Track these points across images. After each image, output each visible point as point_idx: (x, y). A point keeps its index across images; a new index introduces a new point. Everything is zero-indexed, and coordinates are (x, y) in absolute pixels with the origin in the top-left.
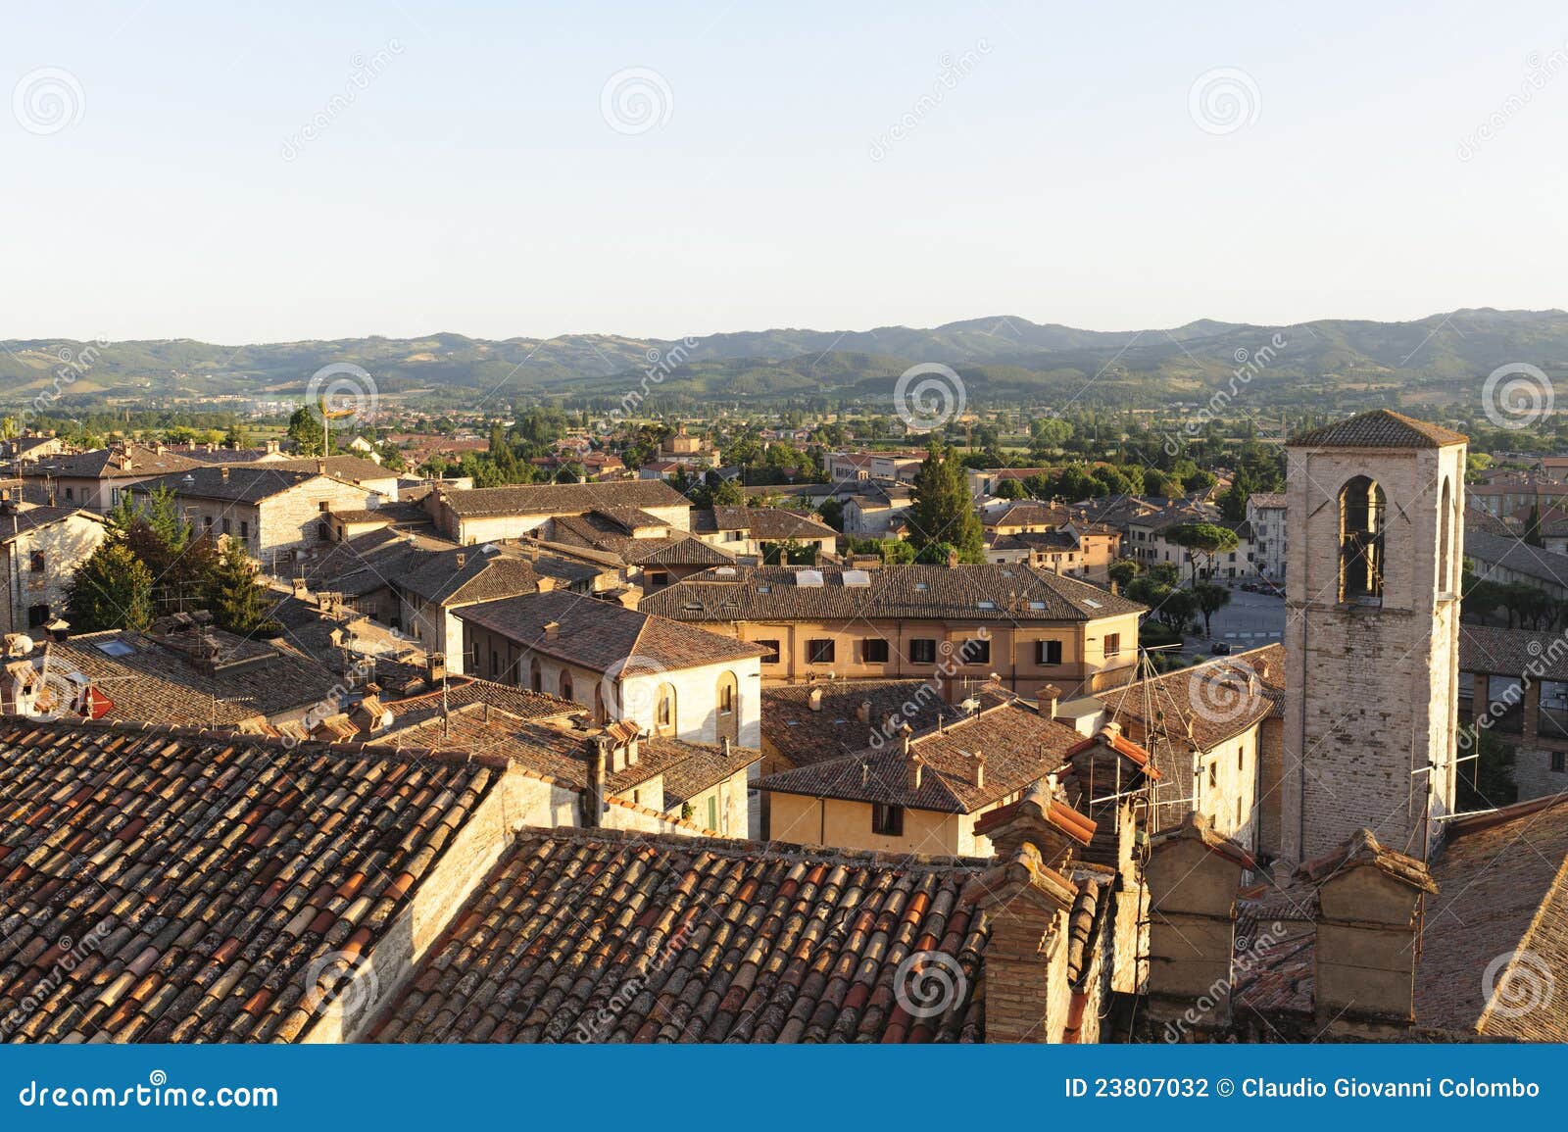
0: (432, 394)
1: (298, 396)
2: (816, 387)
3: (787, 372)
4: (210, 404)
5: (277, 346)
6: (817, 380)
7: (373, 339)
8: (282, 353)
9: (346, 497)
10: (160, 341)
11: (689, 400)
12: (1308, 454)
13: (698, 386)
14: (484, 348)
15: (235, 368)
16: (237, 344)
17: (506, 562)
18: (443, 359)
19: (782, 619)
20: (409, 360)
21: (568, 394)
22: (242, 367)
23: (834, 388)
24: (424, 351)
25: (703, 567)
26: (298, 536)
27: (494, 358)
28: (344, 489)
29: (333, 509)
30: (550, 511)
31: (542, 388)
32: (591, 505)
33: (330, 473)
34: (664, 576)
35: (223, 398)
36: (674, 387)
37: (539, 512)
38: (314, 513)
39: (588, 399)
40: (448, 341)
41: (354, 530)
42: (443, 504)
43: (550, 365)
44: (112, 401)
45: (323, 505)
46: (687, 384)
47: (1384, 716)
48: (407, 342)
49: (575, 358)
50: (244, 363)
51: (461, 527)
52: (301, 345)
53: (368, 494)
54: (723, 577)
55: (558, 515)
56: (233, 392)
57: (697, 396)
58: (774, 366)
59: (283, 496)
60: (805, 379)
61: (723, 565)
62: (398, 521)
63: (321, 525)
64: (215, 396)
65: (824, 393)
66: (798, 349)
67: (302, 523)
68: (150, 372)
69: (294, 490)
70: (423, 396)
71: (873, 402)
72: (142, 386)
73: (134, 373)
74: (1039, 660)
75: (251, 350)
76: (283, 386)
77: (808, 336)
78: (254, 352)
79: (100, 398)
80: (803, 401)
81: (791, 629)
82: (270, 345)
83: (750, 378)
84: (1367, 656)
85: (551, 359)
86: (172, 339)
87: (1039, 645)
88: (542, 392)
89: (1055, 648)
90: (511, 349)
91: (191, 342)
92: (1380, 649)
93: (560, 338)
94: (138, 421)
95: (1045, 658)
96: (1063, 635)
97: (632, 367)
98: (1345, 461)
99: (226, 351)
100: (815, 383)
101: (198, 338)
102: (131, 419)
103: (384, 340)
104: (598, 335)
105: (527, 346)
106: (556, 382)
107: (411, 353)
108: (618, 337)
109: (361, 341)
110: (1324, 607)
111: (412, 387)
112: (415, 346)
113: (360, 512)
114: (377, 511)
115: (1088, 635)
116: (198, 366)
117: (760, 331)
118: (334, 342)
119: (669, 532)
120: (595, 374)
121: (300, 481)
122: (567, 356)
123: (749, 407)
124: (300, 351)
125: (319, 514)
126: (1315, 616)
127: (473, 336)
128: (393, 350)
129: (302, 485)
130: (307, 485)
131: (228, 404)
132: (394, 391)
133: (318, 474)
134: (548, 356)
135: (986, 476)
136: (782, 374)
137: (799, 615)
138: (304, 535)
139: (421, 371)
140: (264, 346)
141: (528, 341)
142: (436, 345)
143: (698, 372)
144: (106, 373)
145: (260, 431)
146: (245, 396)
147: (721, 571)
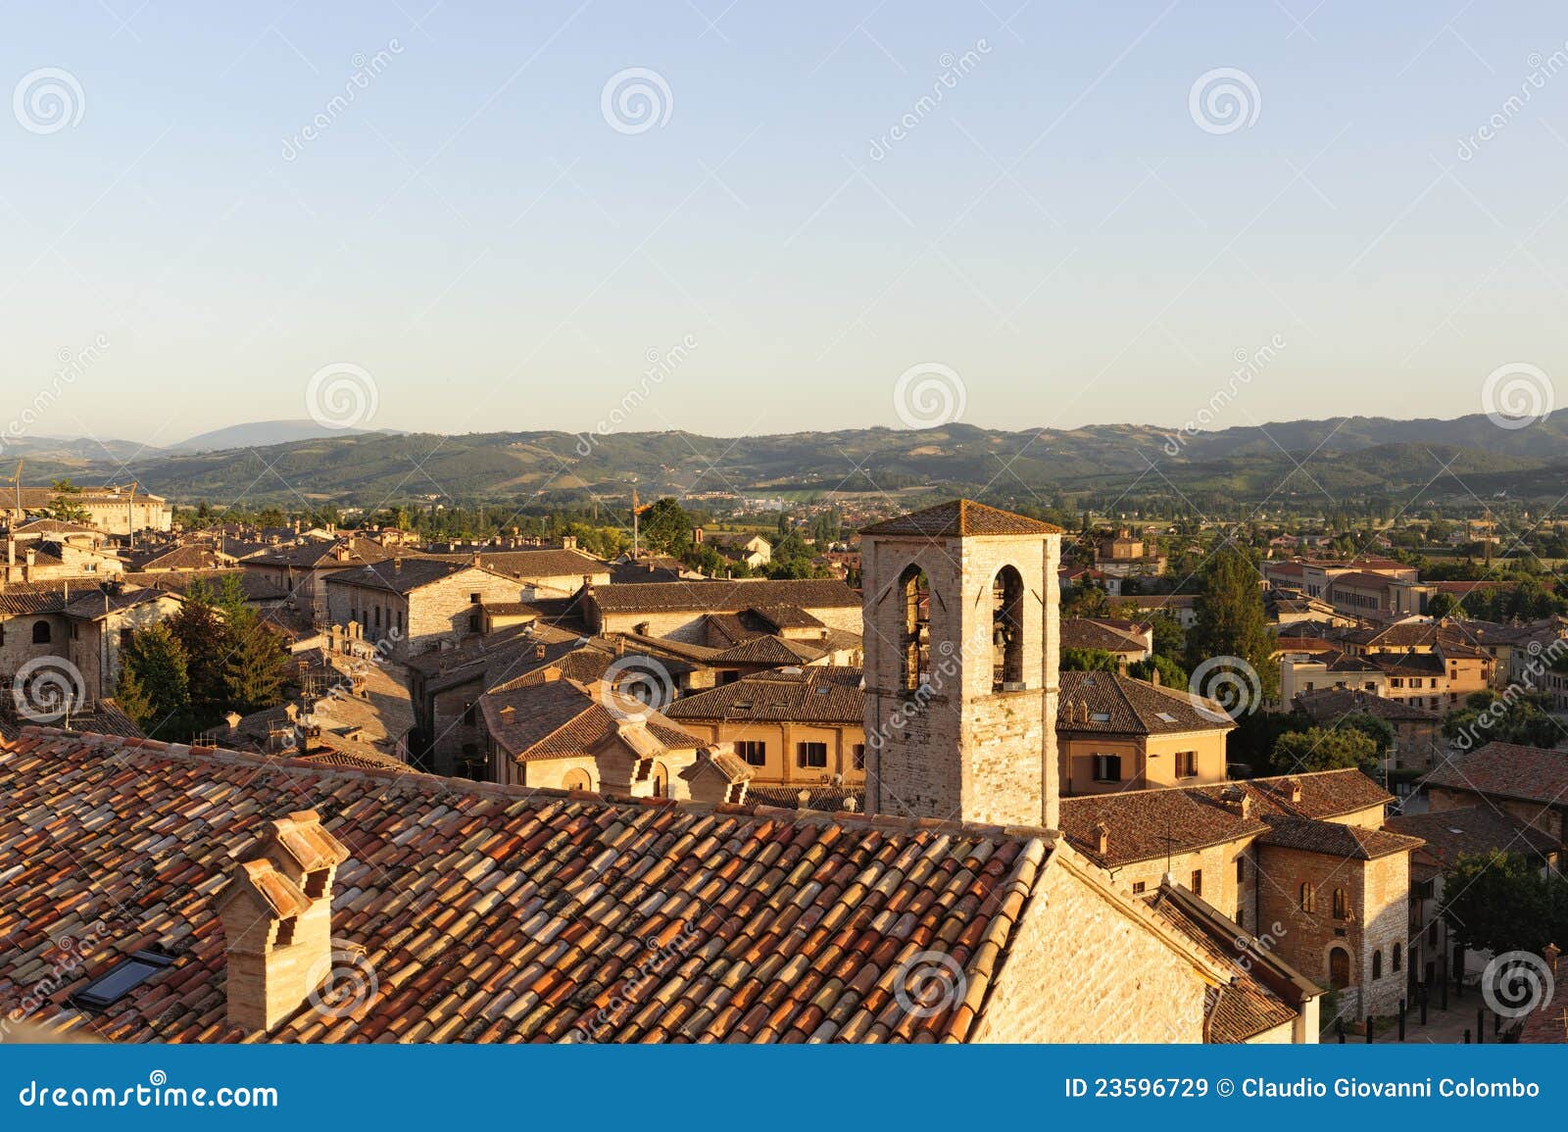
0: (933, 491)
1: (788, 493)
2: (1381, 486)
3: (1347, 467)
4: (695, 501)
5: (773, 439)
6: (1385, 477)
7: (877, 430)
8: (778, 446)
9: (500, 589)
10: (651, 433)
11: (1224, 500)
12: (876, 542)
13: (1238, 484)
14: (998, 441)
15: (728, 461)
16: (731, 437)
17: (586, 655)
18: (951, 453)
19: (828, 722)
20: (912, 453)
21: (1087, 493)
22: (735, 462)
23: (1405, 487)
24: (928, 444)
25: (771, 666)
26: (449, 627)
27: (1007, 452)
28: (497, 581)
29: (484, 601)
30: (702, 609)
31: (1058, 485)
32: (750, 604)
33: (484, 568)
34: (736, 673)
35: (710, 495)
36: (1210, 484)
37: (689, 609)
38: (465, 604)
39: (1107, 498)
40: (957, 432)
41: (499, 622)
42: (590, 598)
43: (1069, 459)
44: (596, 497)
45: (475, 597)
46: (1226, 481)
47: (934, 802)
48: (912, 434)
49: (1100, 452)
50: (739, 456)
51: (603, 622)
52: (798, 437)
53: (523, 587)
54: (787, 675)
55: (711, 613)
56: (721, 488)
57: (1237, 496)
58: (1333, 461)
59: (433, 586)
60: (1370, 476)
61: (792, 664)
62: (545, 615)
63: (472, 617)
64: (702, 492)
65: (1391, 493)
66: (1368, 441)
67: (453, 613)
68: (638, 466)
69: (444, 582)
70: (923, 494)
71: (1451, 504)
72: (629, 482)
73: (622, 468)
74: (1096, 777)
75: (746, 442)
76: (776, 482)
77: (1380, 425)
78: (748, 444)
79: (584, 494)
80: (1361, 502)
81: (839, 732)
82: (765, 438)
83: (1302, 472)
84: (921, 742)
85: (1073, 453)
86: (663, 431)
87: (1096, 759)
88: (1055, 489)
89: (1114, 763)
90: (1025, 440)
91: (683, 433)
92: (929, 736)
93: (1082, 429)
94: (606, 519)
95: (1104, 774)
96: (1121, 750)
97: (1168, 461)
98: (903, 549)
99: (719, 444)
100: (1381, 481)
101: (689, 430)
102: (599, 515)
103: (888, 431)
104: (1129, 425)
105: (1046, 437)
106: (1076, 478)
107: (915, 446)
108: (1152, 427)
109: (863, 432)
110: (890, 693)
111: (912, 483)
112: (922, 438)
113: (512, 604)
114: (528, 604)
115: (1149, 751)
116: (689, 460)
117: (1322, 419)
118: (833, 434)
119: (824, 634)
120: (1121, 469)
121: (452, 573)
122: (1090, 448)
123: (1295, 508)
124: (797, 444)
125: (471, 605)
126: (884, 701)
127: (986, 427)
128: (896, 443)
129: (454, 577)
130: (457, 577)
131: (713, 501)
132: (891, 488)
133: (470, 566)
134: (1070, 449)
135: (1422, 589)
136: (1341, 470)
137: (846, 717)
138: (454, 626)
139: (924, 465)
140: (760, 438)
141: (1049, 432)
142: (944, 436)
143: (1240, 468)
144: (593, 468)
145: (731, 530)
146: (733, 493)
147: (786, 670)
